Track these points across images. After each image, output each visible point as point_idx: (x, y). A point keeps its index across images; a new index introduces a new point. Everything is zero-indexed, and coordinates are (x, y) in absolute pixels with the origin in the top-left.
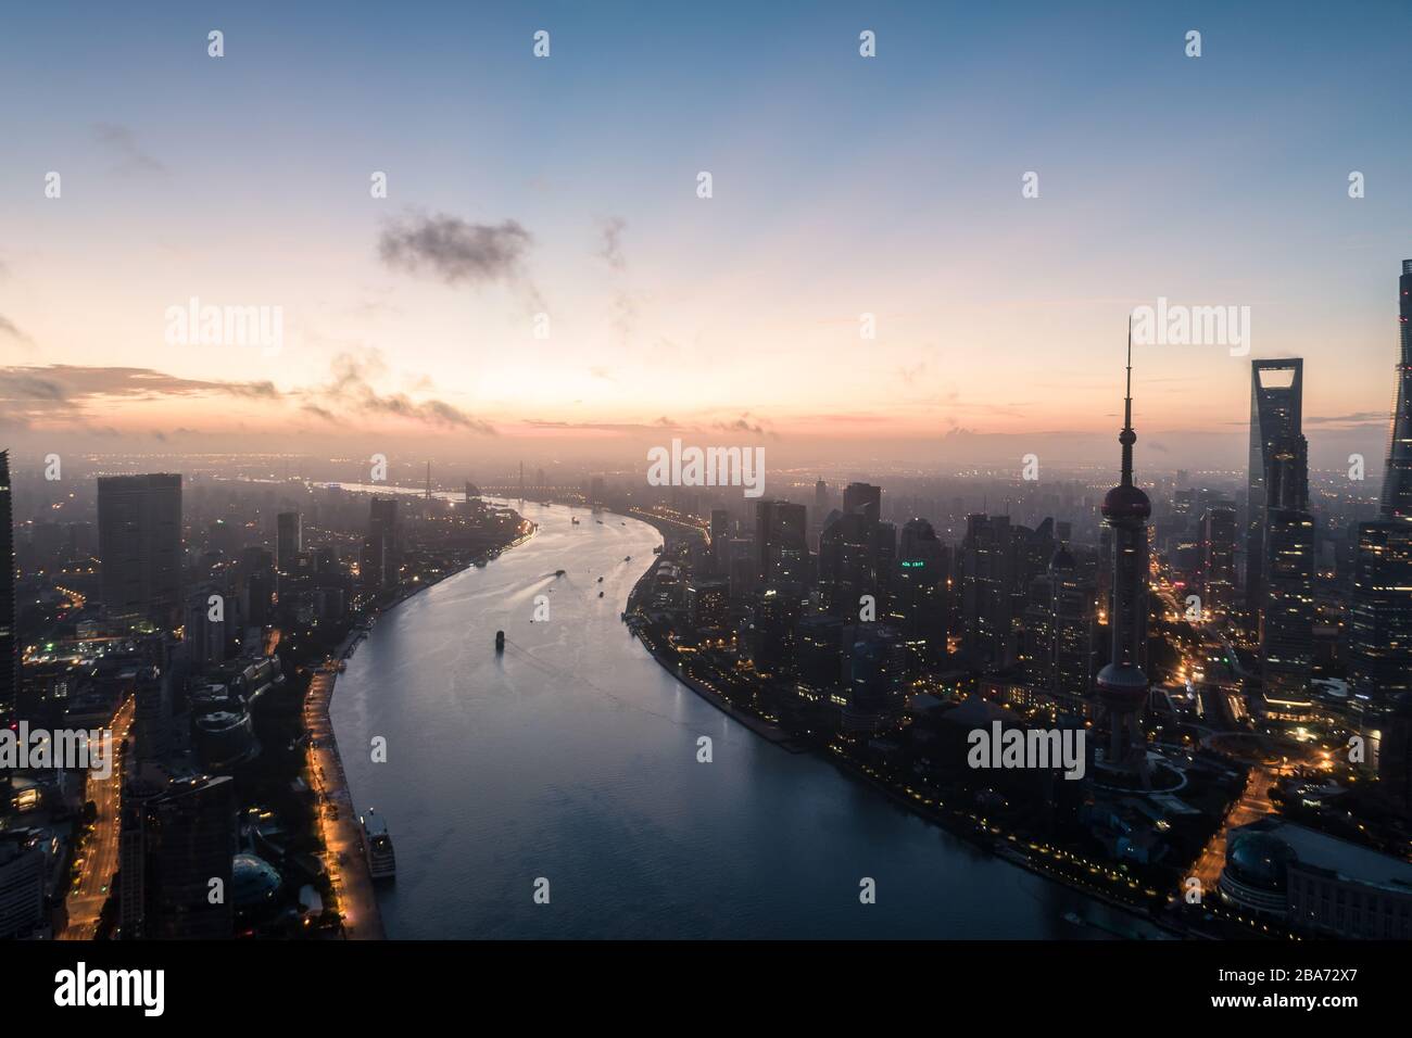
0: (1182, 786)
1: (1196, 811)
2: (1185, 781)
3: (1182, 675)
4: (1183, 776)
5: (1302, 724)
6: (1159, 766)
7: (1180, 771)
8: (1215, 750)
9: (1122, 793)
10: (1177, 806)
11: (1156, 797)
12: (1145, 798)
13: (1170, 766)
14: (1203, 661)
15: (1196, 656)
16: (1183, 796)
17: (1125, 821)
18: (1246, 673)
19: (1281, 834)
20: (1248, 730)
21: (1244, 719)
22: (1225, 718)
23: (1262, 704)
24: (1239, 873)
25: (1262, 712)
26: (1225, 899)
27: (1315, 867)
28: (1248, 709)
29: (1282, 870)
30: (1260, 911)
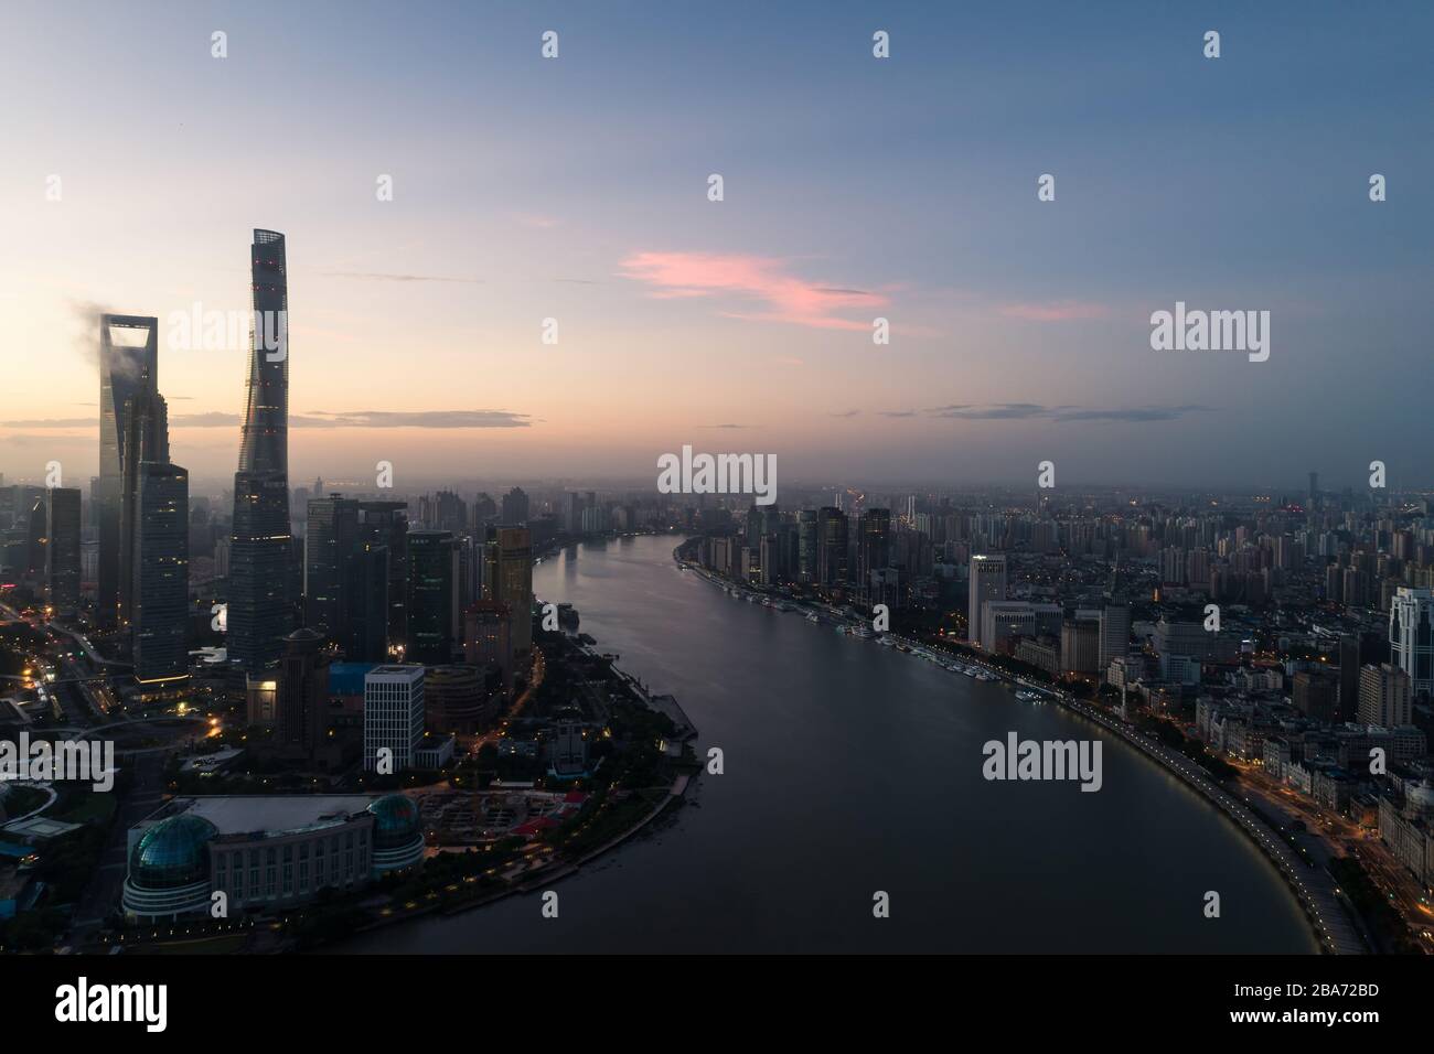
0: (49, 804)
1: (77, 826)
2: (54, 795)
3: (27, 679)
4: (51, 789)
5: (181, 699)
7: (45, 785)
10: (46, 828)
11: (15, 827)
14: (52, 660)
15: (44, 658)
18: (109, 662)
19: (194, 813)
20: (122, 718)
21: (115, 710)
22: (92, 713)
23: (131, 688)
24: (149, 878)
25: (135, 698)
26: (133, 919)
27: (243, 834)
28: (118, 697)
29: (204, 854)
30: (178, 915)
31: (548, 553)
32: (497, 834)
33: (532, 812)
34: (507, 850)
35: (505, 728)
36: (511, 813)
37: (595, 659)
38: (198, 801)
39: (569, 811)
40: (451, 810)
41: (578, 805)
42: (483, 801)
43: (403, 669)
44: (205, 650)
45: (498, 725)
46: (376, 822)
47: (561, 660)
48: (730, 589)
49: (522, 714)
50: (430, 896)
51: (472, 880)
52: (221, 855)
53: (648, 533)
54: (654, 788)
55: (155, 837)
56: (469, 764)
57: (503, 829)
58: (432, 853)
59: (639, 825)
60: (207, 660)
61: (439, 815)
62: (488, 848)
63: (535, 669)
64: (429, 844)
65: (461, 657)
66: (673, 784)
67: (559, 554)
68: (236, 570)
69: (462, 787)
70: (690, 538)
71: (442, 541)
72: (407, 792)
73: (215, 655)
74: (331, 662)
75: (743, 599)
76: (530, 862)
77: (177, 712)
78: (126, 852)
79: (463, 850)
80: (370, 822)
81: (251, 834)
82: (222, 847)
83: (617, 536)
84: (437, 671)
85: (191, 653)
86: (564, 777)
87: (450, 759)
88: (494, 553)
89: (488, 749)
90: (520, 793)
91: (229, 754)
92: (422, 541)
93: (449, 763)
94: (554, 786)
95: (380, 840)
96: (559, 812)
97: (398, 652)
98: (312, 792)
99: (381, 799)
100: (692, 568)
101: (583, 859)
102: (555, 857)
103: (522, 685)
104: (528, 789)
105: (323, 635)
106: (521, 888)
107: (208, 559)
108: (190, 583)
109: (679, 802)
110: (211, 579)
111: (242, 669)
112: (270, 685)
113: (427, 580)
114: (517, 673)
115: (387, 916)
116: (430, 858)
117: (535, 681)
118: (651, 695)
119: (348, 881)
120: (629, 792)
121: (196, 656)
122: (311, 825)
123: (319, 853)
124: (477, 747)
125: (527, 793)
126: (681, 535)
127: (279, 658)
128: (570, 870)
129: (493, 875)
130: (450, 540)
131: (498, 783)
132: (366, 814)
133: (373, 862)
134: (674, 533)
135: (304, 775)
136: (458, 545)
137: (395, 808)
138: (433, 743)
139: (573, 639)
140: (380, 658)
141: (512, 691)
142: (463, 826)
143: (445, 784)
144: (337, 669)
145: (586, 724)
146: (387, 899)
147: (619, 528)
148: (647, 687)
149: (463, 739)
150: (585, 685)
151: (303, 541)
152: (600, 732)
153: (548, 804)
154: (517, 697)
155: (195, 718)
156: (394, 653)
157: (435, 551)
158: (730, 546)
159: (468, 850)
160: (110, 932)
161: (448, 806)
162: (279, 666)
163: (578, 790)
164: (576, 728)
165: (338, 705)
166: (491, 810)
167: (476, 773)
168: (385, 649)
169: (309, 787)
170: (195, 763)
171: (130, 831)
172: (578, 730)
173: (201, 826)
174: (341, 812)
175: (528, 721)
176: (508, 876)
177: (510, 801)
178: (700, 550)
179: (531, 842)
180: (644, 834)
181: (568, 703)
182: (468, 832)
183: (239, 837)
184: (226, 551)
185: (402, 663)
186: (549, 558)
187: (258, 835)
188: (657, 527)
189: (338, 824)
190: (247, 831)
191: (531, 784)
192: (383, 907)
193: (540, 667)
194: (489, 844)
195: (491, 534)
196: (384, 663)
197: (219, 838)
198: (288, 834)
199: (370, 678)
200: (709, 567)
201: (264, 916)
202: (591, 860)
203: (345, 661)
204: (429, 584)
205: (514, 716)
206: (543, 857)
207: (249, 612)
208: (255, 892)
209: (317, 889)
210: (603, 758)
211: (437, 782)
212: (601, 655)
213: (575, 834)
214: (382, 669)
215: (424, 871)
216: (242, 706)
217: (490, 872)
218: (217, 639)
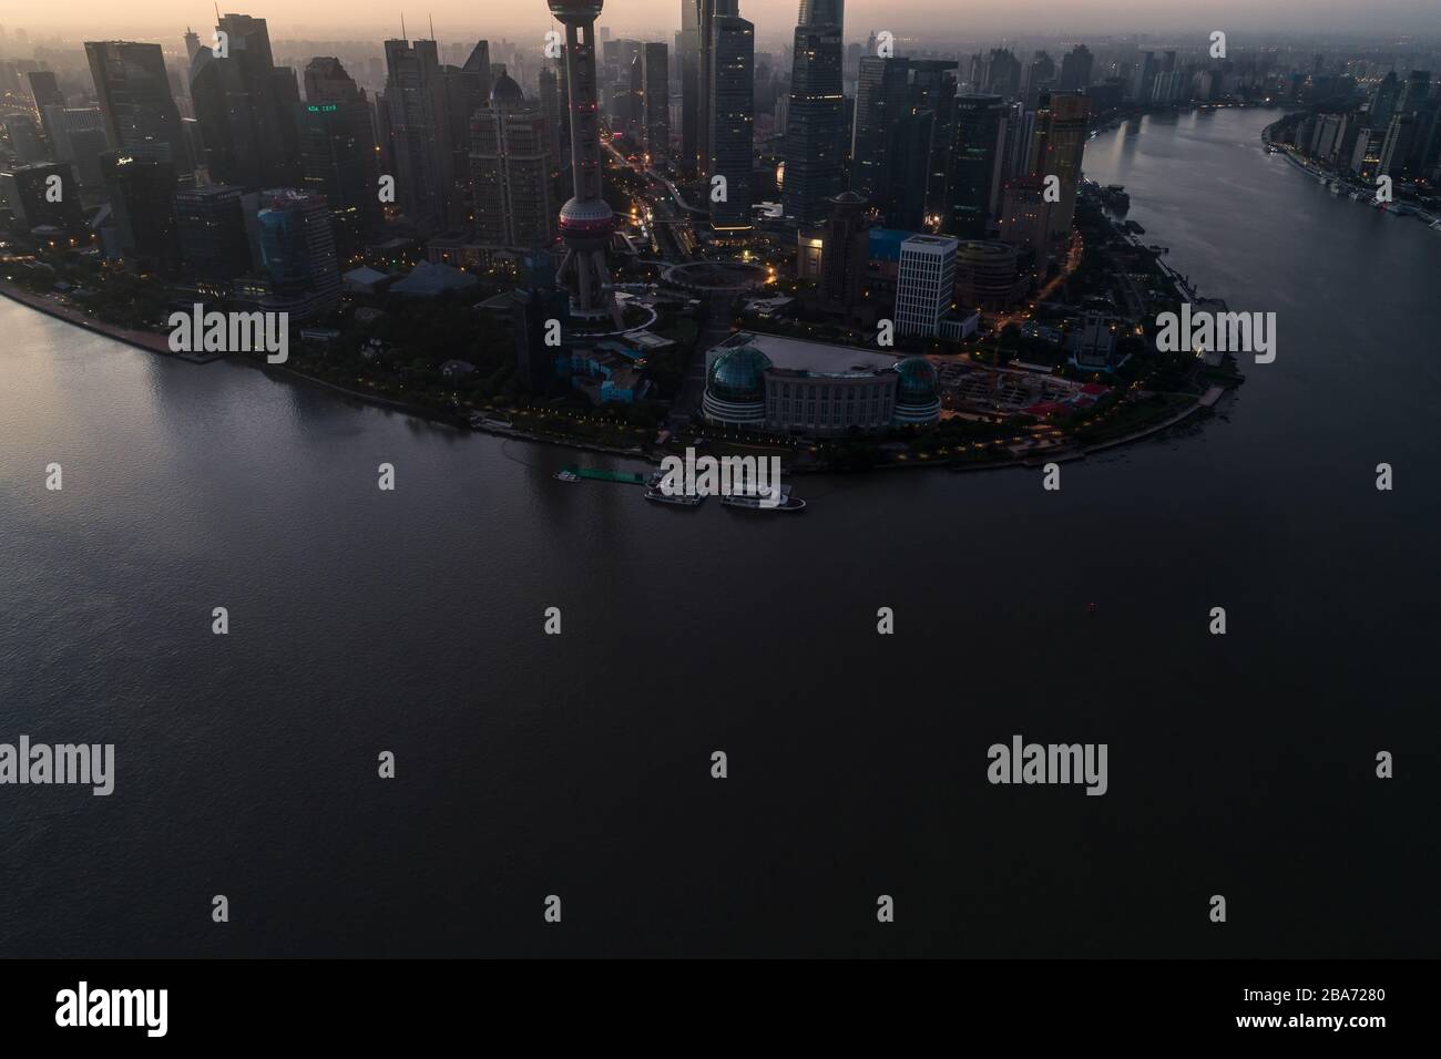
0: (653, 320)
1: (671, 342)
2: (655, 315)
3: (634, 217)
4: (652, 311)
5: (746, 248)
6: (628, 305)
7: (648, 306)
8: (677, 283)
9: (596, 338)
10: (651, 340)
11: (630, 335)
12: (620, 339)
13: (639, 304)
14: (651, 202)
15: (645, 199)
16: (655, 330)
17: (606, 365)
18: (691, 208)
19: (755, 346)
20: (701, 259)
21: (696, 251)
22: (680, 251)
23: (709, 233)
24: (721, 392)
25: (711, 242)
26: (709, 420)
27: (789, 370)
28: (698, 240)
29: (761, 380)
30: (742, 425)
31: (1106, 125)
32: (1009, 410)
33: (1047, 396)
34: (1018, 426)
35: (1031, 311)
36: (1025, 393)
37: (1140, 250)
38: (758, 337)
39: (1083, 401)
40: (969, 381)
41: (1095, 398)
42: (1001, 376)
43: (937, 240)
44: (766, 204)
45: (1025, 307)
46: (900, 380)
47: (1101, 248)
48: (1329, 182)
49: (1050, 299)
50: (941, 452)
51: (980, 445)
52: (774, 384)
53: (1236, 105)
54: (1180, 394)
55: (725, 361)
56: (990, 340)
57: (1016, 406)
58: (947, 415)
59: (1157, 428)
60: (767, 214)
61: (958, 383)
62: (999, 421)
63: (1071, 254)
64: (946, 406)
65: (995, 234)
66: (1203, 394)
67: (1119, 126)
68: (793, 129)
69: (979, 361)
70: (1291, 114)
71: (990, 107)
72: (930, 357)
73: (773, 211)
74: (872, 226)
75: (1344, 195)
76: (1037, 441)
77: (742, 259)
78: (704, 369)
79: (975, 418)
80: (894, 378)
81: (797, 372)
82: (773, 378)
83: (1194, 107)
84: (970, 245)
85: (754, 206)
86: (1086, 368)
87: (973, 333)
88: (1044, 122)
89: (1011, 330)
90: (1037, 375)
91: (782, 300)
92: (969, 107)
93: (972, 337)
94: (1072, 374)
95: (903, 396)
96: (1074, 400)
97: (935, 223)
98: (847, 344)
99: (906, 360)
100: (1284, 152)
101: (1091, 448)
102: (1064, 441)
103: (1054, 270)
104: (1046, 373)
105: (866, 200)
106: (1025, 462)
107: (768, 116)
108: (754, 140)
109: (1207, 413)
110: (771, 137)
111: (794, 225)
112: (817, 243)
113: (969, 150)
114: (1051, 257)
115: (902, 460)
116: (944, 420)
117: (1070, 267)
118: (1198, 297)
119: (874, 425)
120: (1150, 394)
121: (758, 209)
122: (845, 373)
123: (851, 397)
124: (1000, 326)
125: (1043, 376)
126: (1279, 109)
127: (826, 218)
128: (1076, 456)
129: (1001, 445)
130: (999, 106)
131: (1016, 362)
132: (892, 371)
133: (895, 413)
134: (1270, 107)
135: (842, 328)
136: (1007, 112)
137: (919, 370)
138: (959, 315)
139: (1118, 225)
140: (916, 227)
141: (1043, 274)
142: (979, 397)
143: (965, 356)
144: (876, 234)
145: (1118, 318)
146: (903, 446)
147: (1198, 98)
148: (1195, 287)
149: (987, 316)
150: (1123, 277)
151: (853, 100)
152: (1131, 328)
153: (1063, 392)
154: (1047, 281)
155: (756, 265)
156: (931, 223)
157: (982, 117)
158: (1343, 127)
159: (980, 419)
160: (694, 427)
161: (965, 376)
162: (826, 225)
163: (1099, 383)
164: (1106, 320)
165: (875, 268)
166: (1007, 387)
167: (997, 349)
168: (922, 220)
169: (844, 338)
170: (756, 304)
171: (708, 353)
172: (1107, 323)
173: (758, 358)
174: (869, 367)
175: (1055, 307)
176: (1014, 449)
177: (1026, 381)
178: (1300, 130)
179: (1042, 423)
180: (1160, 437)
181: (1099, 294)
182: (980, 403)
183: (787, 372)
184: (785, 110)
185: (938, 234)
186: (1107, 131)
187: (803, 373)
188: (1249, 98)
189: (867, 375)
190: (794, 368)
191: (1050, 369)
192: (900, 452)
193: (1076, 253)
194: (1000, 417)
195: (1045, 100)
196: (919, 232)
197: (772, 370)
198: (826, 377)
199: (906, 246)
200: (1306, 153)
201: (805, 439)
202: (1098, 451)
203: (884, 227)
204: (969, 154)
205: (1042, 300)
206: (1051, 439)
207: (802, 171)
208: (798, 419)
209: (847, 426)
210: (1129, 356)
211: (959, 353)
212: (1147, 246)
213: (1087, 424)
214: (917, 238)
215: (938, 429)
216: (793, 259)
217: (998, 442)
218: (775, 196)
